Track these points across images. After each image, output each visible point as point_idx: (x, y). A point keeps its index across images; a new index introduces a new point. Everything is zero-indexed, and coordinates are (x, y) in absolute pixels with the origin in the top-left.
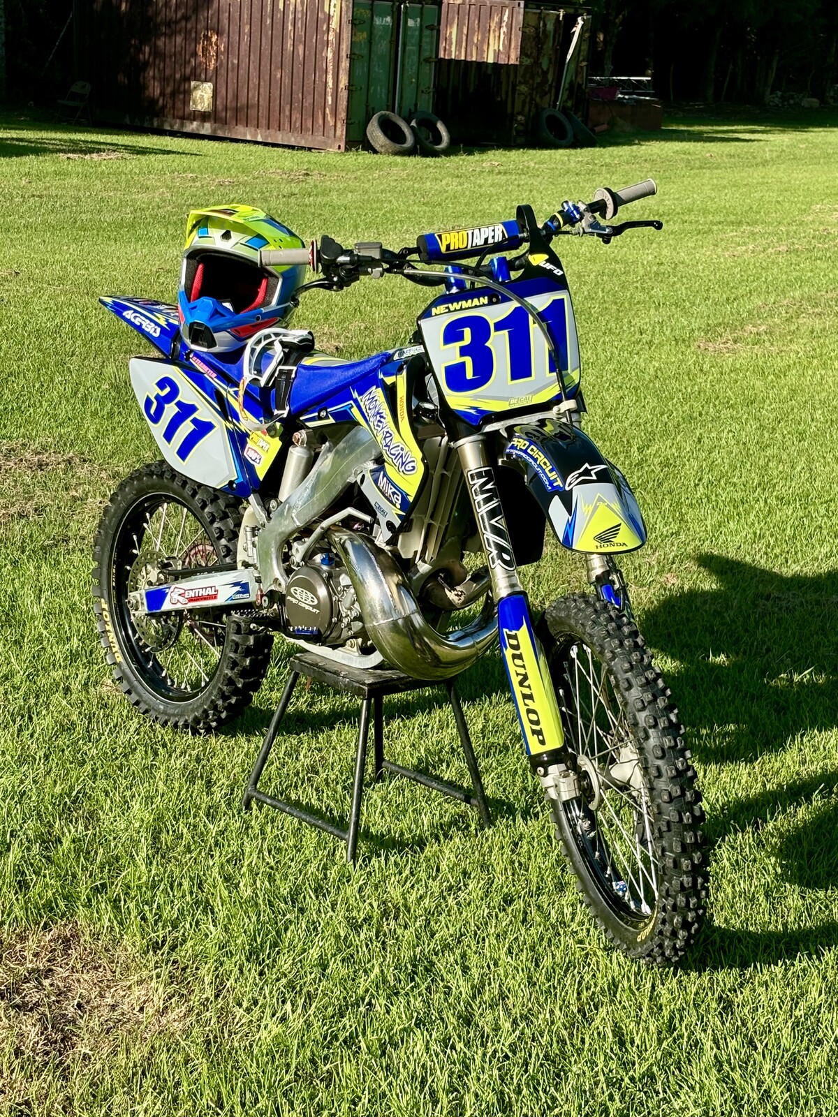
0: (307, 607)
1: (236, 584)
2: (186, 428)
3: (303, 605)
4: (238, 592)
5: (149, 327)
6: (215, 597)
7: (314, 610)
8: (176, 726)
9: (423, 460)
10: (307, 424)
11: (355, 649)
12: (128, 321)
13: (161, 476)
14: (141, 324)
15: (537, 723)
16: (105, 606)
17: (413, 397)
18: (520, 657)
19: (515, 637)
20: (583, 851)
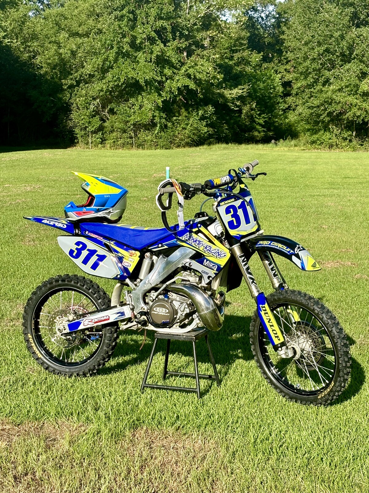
0: (163, 314)
1: (118, 313)
2: (94, 258)
4: (119, 316)
5: (60, 225)
6: (109, 319)
7: (167, 314)
9: (229, 252)
10: (152, 250)
12: (46, 224)
14: (54, 225)
15: (276, 334)
16: (30, 337)
18: (267, 313)
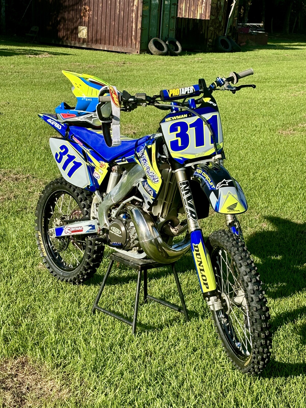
1: (90, 226)
2: (71, 165)
3: (116, 234)
4: (91, 229)
5: (57, 126)
6: (82, 231)
7: (120, 236)
8: (67, 281)
9: (161, 178)
10: (117, 163)
11: (136, 251)
12: (49, 123)
13: (61, 183)
14: (54, 124)
15: (206, 280)
16: (40, 234)
17: (158, 153)
18: (199, 254)
19: (197, 247)
20: (224, 331)
